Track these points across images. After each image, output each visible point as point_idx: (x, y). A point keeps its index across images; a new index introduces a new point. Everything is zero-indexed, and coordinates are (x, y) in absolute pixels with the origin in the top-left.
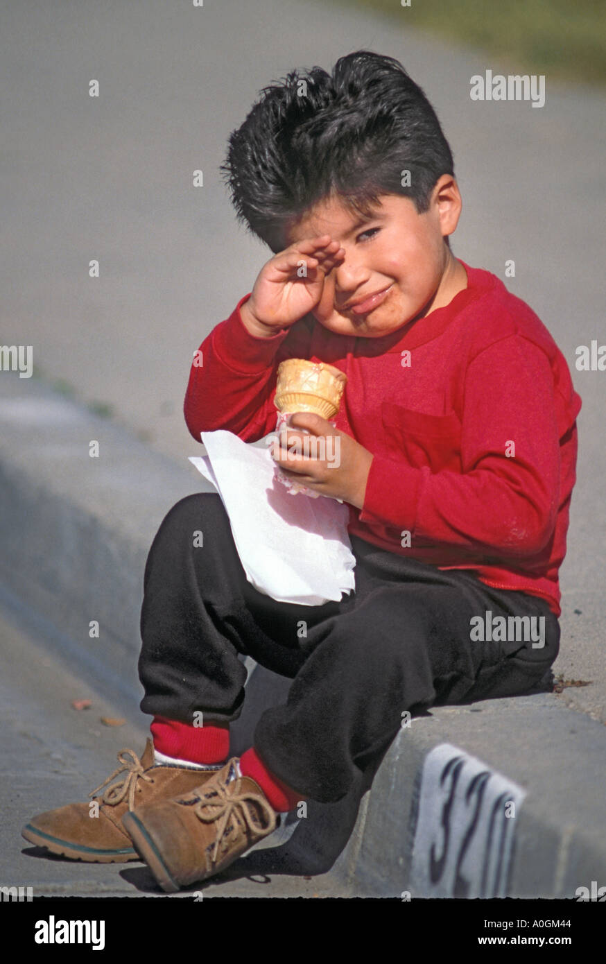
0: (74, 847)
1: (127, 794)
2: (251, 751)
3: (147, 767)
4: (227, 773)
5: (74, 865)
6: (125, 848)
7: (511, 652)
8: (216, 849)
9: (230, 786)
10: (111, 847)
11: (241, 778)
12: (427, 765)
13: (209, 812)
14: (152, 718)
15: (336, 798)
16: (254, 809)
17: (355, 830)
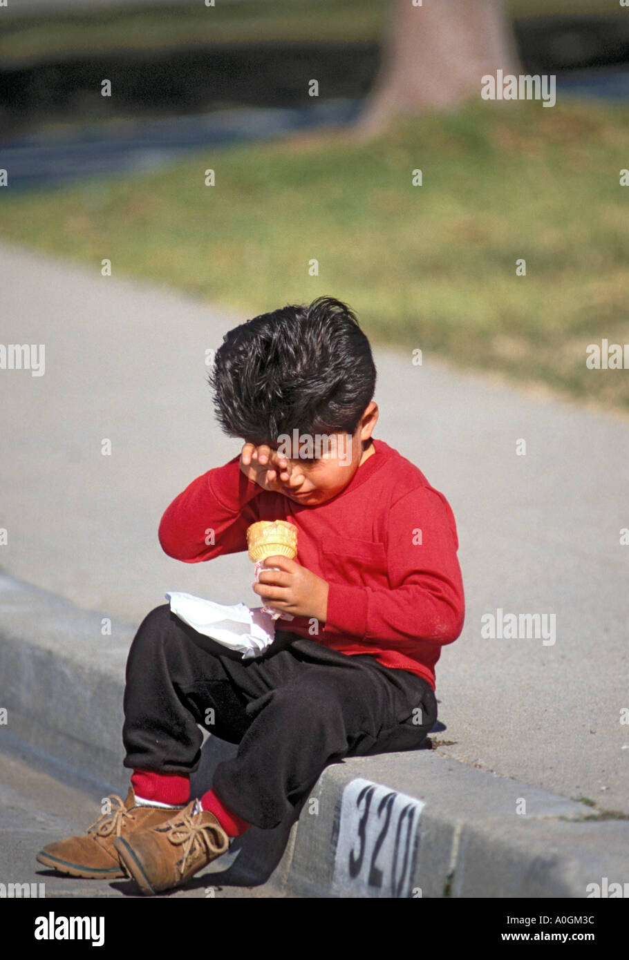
0: (76, 867)
1: (115, 828)
2: (209, 792)
3: (130, 807)
4: (191, 810)
5: (77, 881)
6: (114, 868)
7: (403, 720)
8: (184, 864)
9: (194, 818)
10: (104, 867)
11: (202, 812)
12: (345, 794)
13: (178, 837)
14: (131, 771)
15: (273, 825)
16: (212, 835)
17: (286, 850)
